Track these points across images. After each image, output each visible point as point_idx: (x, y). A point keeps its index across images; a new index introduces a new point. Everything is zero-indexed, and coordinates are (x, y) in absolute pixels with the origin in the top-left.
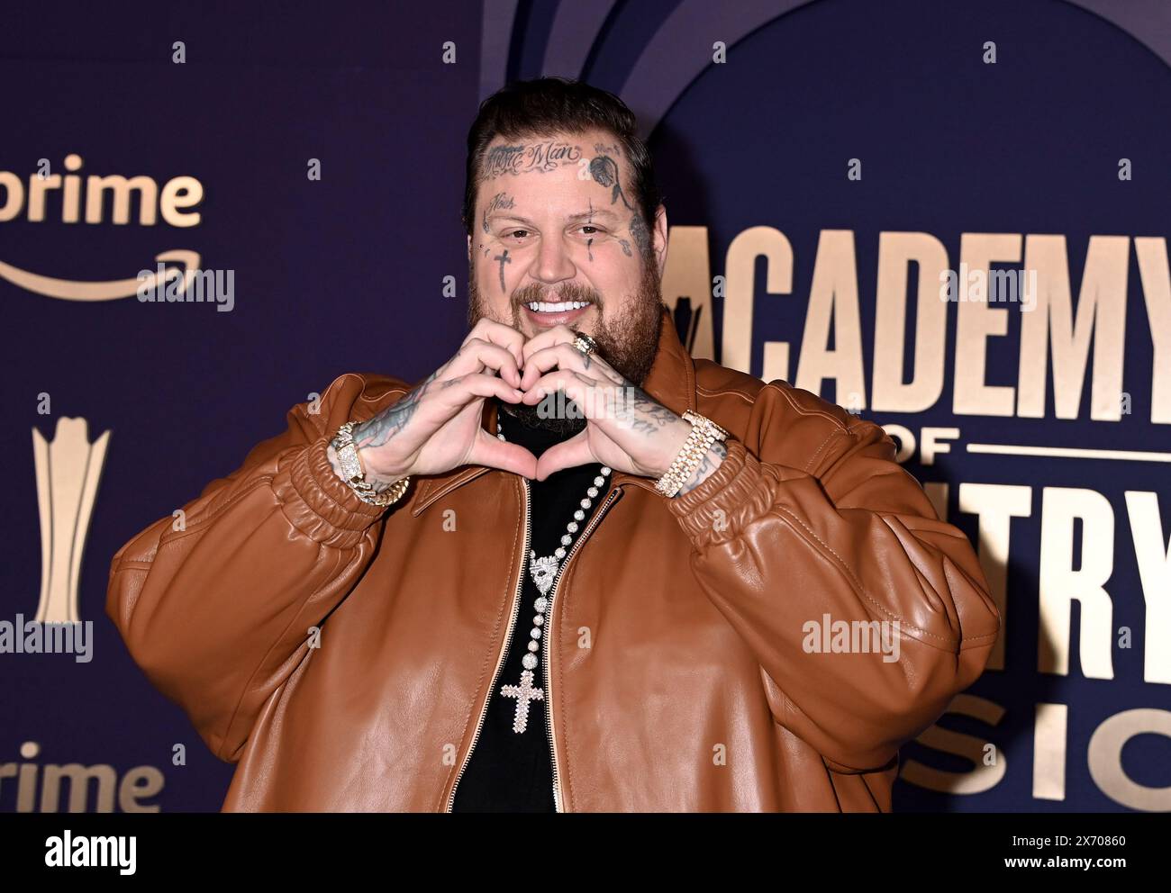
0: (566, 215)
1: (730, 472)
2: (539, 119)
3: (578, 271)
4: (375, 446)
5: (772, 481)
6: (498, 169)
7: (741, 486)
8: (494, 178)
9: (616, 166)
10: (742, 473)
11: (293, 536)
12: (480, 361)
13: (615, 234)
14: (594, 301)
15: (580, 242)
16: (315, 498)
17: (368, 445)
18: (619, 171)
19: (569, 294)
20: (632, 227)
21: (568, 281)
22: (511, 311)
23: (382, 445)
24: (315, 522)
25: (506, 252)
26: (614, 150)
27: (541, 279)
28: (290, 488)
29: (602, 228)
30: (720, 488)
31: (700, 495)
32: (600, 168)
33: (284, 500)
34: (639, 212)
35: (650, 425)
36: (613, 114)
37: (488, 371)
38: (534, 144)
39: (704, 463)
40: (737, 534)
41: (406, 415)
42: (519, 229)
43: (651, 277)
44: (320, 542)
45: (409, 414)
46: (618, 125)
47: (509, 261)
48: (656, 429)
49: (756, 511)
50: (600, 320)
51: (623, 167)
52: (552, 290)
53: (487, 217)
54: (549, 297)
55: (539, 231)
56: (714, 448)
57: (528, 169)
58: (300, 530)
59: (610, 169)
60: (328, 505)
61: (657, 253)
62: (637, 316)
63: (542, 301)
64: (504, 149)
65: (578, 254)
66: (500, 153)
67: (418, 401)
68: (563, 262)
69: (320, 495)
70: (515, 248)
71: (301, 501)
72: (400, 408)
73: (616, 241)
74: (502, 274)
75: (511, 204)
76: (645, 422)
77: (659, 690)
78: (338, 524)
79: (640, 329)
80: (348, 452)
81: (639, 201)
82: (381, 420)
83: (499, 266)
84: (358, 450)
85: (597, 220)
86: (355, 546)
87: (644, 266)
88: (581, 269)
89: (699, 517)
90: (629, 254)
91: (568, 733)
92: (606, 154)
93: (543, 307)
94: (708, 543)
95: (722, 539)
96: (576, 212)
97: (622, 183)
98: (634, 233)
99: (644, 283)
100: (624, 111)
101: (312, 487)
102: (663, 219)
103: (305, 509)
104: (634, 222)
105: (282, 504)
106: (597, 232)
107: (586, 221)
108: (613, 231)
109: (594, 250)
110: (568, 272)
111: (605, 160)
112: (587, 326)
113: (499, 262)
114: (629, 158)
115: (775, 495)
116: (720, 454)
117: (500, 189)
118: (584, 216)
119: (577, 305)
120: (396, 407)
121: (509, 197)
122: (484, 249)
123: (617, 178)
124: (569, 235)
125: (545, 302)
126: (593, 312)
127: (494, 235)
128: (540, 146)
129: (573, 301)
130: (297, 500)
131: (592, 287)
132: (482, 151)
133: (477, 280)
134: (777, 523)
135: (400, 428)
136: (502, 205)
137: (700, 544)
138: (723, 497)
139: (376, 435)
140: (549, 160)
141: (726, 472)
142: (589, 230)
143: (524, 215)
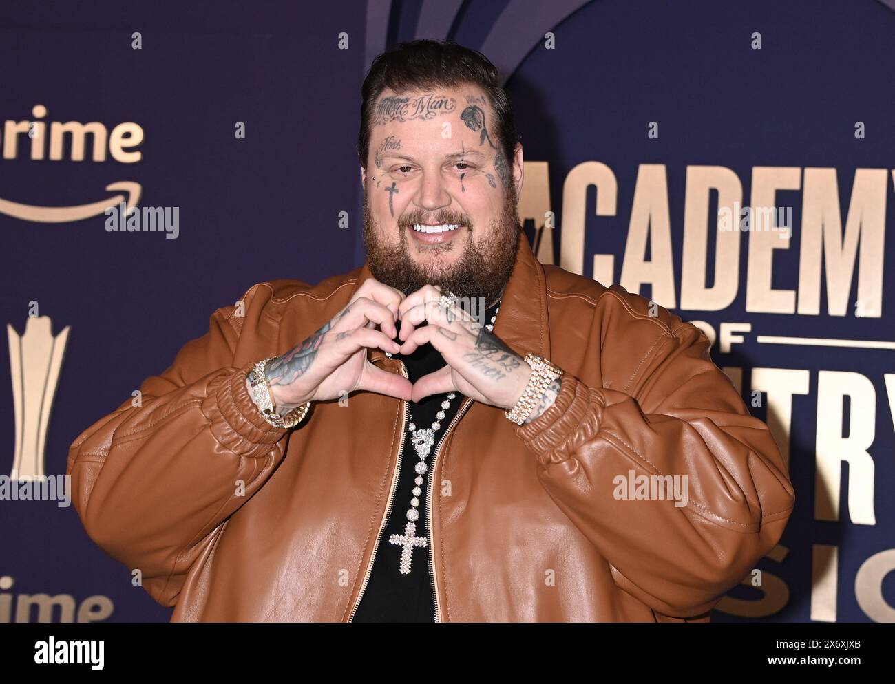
0: (443, 155)
1: (563, 404)
2: (421, 75)
3: (453, 200)
4: (283, 385)
5: (599, 408)
6: (388, 116)
7: (572, 415)
8: (385, 124)
9: (483, 113)
10: (573, 404)
11: (219, 450)
12: (365, 316)
13: (483, 169)
14: (465, 224)
15: (454, 175)
16: (236, 422)
17: (277, 384)
18: (486, 117)
19: (445, 219)
20: (496, 164)
21: (445, 208)
22: (398, 231)
23: (288, 384)
24: (236, 440)
25: (394, 184)
26: (482, 101)
27: (422, 206)
28: (216, 411)
29: (471, 165)
30: (555, 418)
31: (541, 425)
32: (470, 116)
33: (213, 420)
34: (502, 150)
35: (499, 373)
36: (481, 70)
37: (371, 325)
38: (417, 97)
39: (543, 400)
40: (572, 454)
41: (308, 361)
42: (405, 165)
43: (511, 203)
44: (240, 455)
45: (310, 361)
46: (485, 79)
47: (397, 192)
48: (504, 376)
49: (586, 435)
50: (470, 240)
51: (488, 114)
52: (432, 217)
53: (379, 155)
54: (429, 221)
55: (420, 167)
56: (551, 387)
57: (413, 117)
58: (224, 446)
59: (479, 116)
60: (248, 426)
61: (516, 183)
62: (500, 236)
63: (423, 224)
64: (392, 100)
65: (453, 186)
66: (389, 103)
67: (317, 349)
68: (441, 192)
69: (241, 418)
70: (401, 180)
71: (225, 423)
72: (303, 354)
73: (483, 175)
74: (391, 202)
75: (398, 145)
76: (495, 370)
77: (521, 542)
78: (254, 441)
79: (502, 245)
80: (261, 387)
81: (501, 142)
82: (288, 363)
83: (389, 195)
84: (270, 386)
85: (468, 159)
86: (268, 455)
87: (505, 194)
88: (455, 198)
89: (540, 441)
90: (494, 186)
91: (447, 576)
92: (475, 104)
93: (424, 229)
94: (549, 462)
95: (560, 459)
96: (451, 152)
97: (488, 127)
98: (498, 168)
99: (506, 209)
100: (489, 66)
101: (235, 412)
102: (521, 155)
103: (228, 429)
104: (498, 159)
105: (211, 423)
106: (468, 168)
107: (460, 159)
108: (481, 167)
109: (466, 183)
110: (445, 201)
111: (474, 108)
112: (460, 244)
113: (389, 192)
114: (493, 106)
115: (601, 419)
116: (555, 390)
117: (389, 132)
118: (458, 155)
119: (451, 227)
120: (300, 353)
121: (396, 139)
122: (377, 181)
123: (484, 123)
124: (445, 170)
125: (426, 225)
126: (464, 231)
127: (385, 170)
128: (422, 99)
129: (448, 224)
130: (223, 421)
131: (464, 213)
132: (374, 100)
133: (371, 206)
134: (604, 444)
135: (303, 372)
136: (391, 146)
137: (543, 463)
138: (558, 425)
139: (283, 376)
140: (430, 110)
141: (560, 405)
142: (462, 166)
143: (408, 154)
